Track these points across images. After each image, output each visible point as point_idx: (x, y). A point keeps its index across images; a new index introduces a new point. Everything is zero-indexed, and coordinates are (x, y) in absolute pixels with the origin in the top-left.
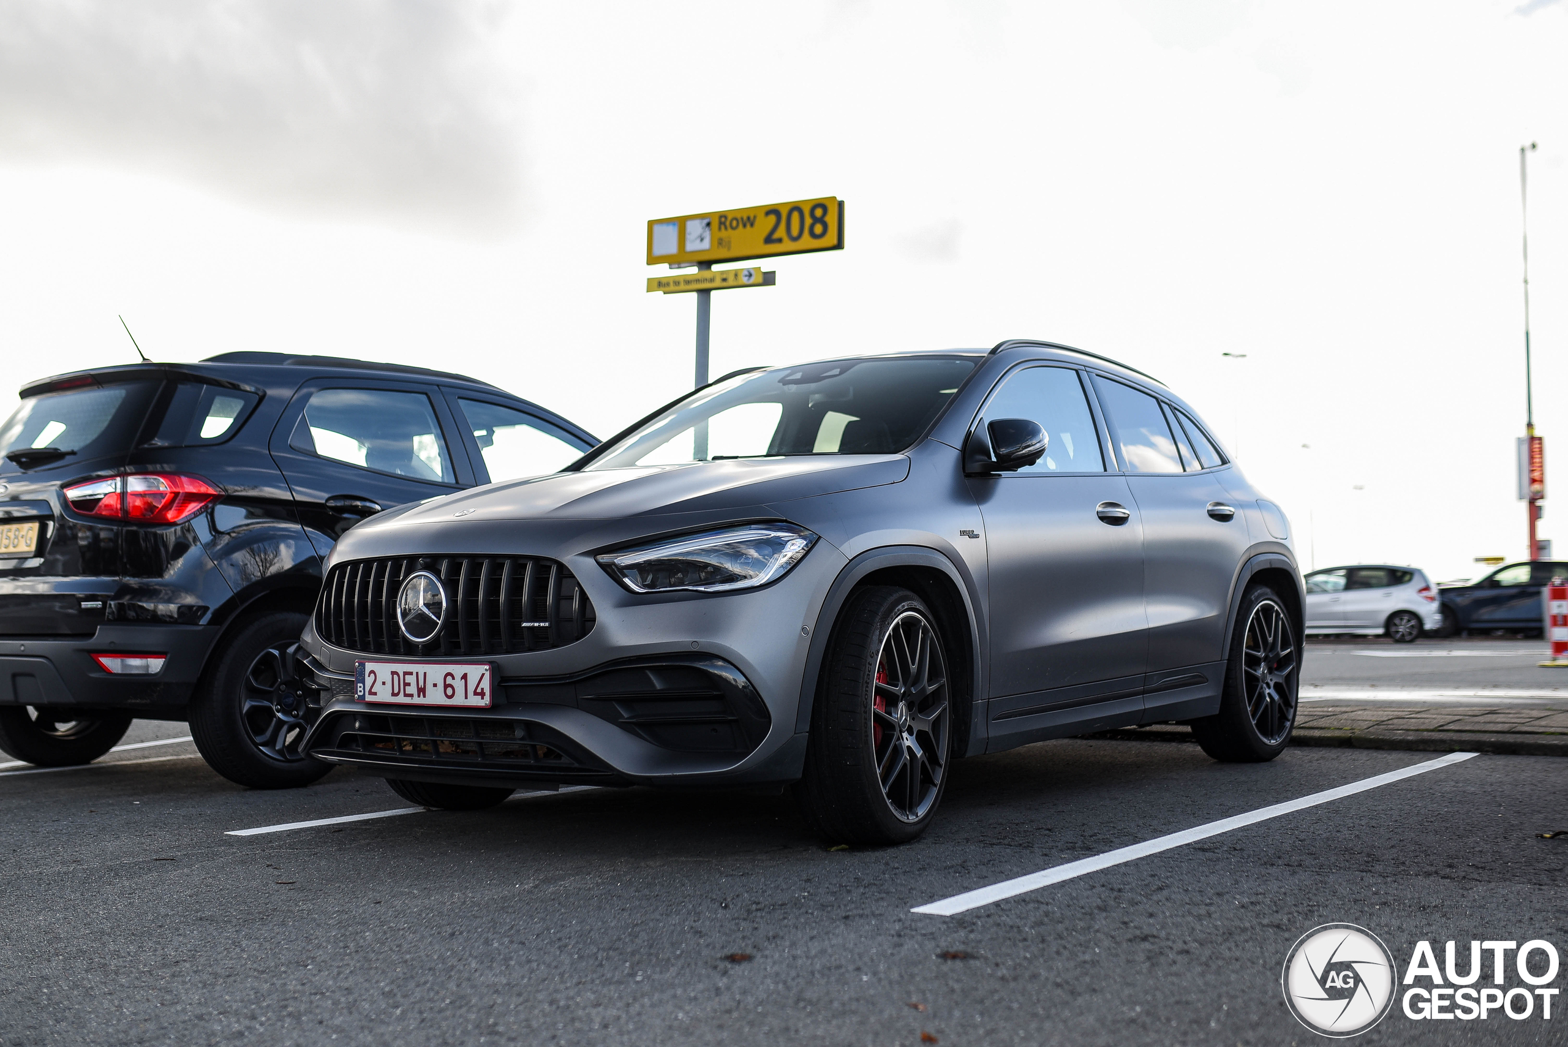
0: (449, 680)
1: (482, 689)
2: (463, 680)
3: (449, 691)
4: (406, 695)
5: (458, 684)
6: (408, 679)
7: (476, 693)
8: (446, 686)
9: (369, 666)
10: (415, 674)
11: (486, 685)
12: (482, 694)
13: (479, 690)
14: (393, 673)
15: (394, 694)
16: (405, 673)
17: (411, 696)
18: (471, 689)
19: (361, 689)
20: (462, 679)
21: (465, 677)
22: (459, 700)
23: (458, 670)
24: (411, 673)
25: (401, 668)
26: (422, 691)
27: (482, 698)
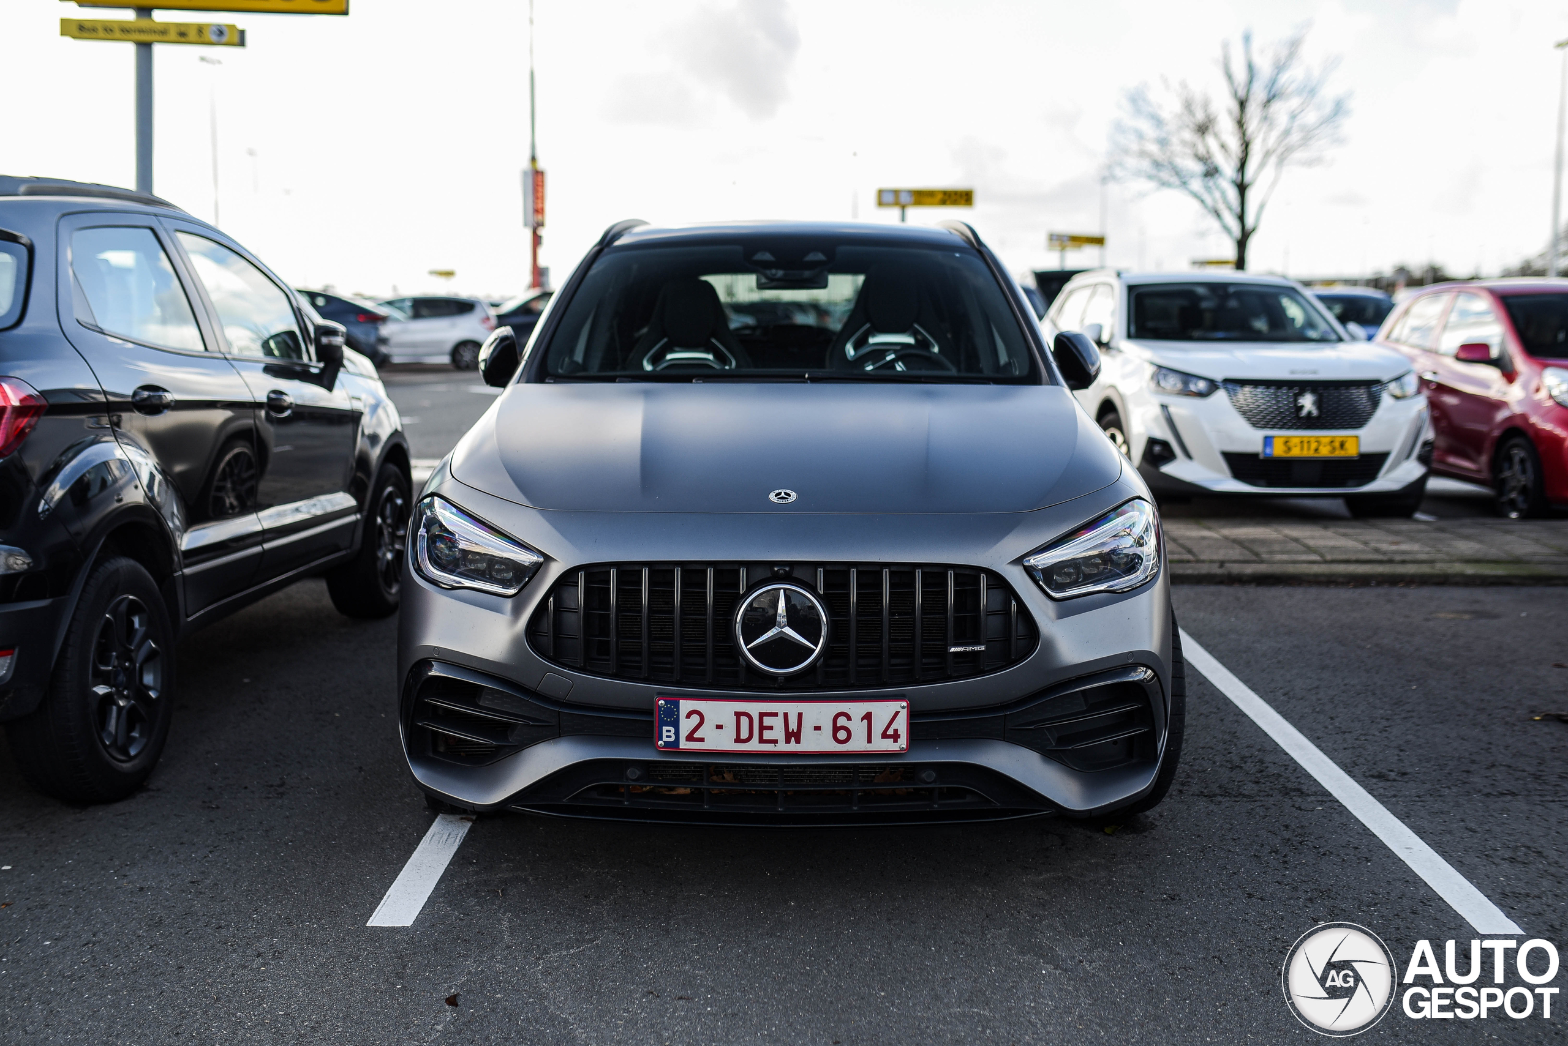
0: (842, 721)
1: (896, 731)
2: (865, 721)
3: (842, 735)
4: (762, 741)
5: (858, 728)
6: (767, 721)
7: (885, 735)
8: (836, 729)
9: (685, 706)
10: (781, 717)
11: (901, 725)
12: (896, 736)
13: (890, 732)
14: (738, 715)
15: (738, 740)
16: (762, 715)
17: (775, 742)
18: (878, 729)
19: (672, 734)
20: (863, 719)
21: (868, 717)
22: (858, 744)
23: (857, 709)
24: (775, 714)
25: (754, 708)
26: (793, 735)
27: (896, 741)
